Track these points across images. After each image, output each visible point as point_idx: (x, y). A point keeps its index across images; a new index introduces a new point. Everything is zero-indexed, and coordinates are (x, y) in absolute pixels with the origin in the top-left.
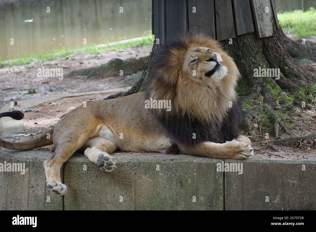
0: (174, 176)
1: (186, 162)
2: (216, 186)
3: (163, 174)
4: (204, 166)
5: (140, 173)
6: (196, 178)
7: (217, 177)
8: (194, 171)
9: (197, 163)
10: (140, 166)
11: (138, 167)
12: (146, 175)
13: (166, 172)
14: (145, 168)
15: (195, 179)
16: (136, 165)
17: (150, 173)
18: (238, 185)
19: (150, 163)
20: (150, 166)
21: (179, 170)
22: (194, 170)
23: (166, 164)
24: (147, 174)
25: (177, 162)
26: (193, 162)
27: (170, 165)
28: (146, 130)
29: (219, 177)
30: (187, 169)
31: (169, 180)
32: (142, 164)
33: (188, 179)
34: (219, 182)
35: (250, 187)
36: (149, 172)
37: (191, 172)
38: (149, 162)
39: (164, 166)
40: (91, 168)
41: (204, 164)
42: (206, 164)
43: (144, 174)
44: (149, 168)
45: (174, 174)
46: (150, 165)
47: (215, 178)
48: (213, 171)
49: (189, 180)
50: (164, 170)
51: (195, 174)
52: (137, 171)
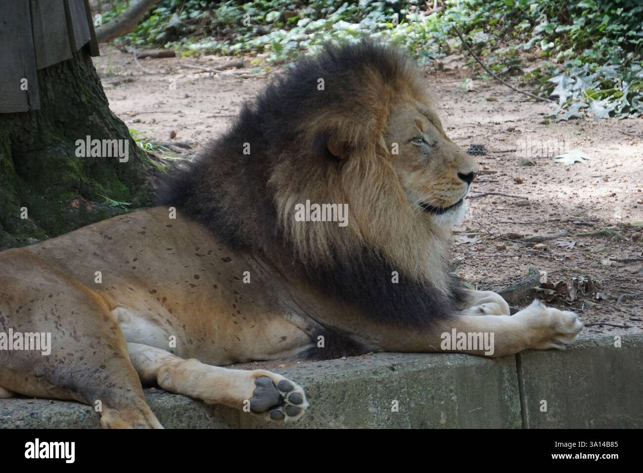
0: (406, 409)
1: (430, 369)
2: (507, 421)
3: (379, 408)
4: (474, 373)
5: (323, 415)
6: (457, 408)
7: (506, 397)
8: (451, 391)
9: (457, 368)
10: (320, 396)
11: (316, 398)
12: (336, 417)
13: (384, 403)
14: (334, 398)
15: (456, 412)
16: (311, 395)
17: (347, 410)
18: (559, 410)
19: (345, 384)
20: (344, 392)
21: (415, 392)
22: (452, 387)
23: (383, 380)
24: (341, 414)
25: (409, 372)
26: (446, 368)
27: (392, 382)
28: (237, 301)
29: (511, 398)
30: (433, 388)
31: (393, 423)
32: (324, 389)
33: (440, 414)
34: (513, 410)
35: (583, 414)
36: (344, 410)
37: (445, 394)
38: (342, 380)
39: (379, 386)
40: (196, 419)
41: (474, 368)
42: (477, 368)
43: (333, 417)
44: (343, 398)
45: (404, 405)
46: (344, 389)
47: (501, 400)
48: (496, 384)
49: (442, 414)
50: (380, 398)
51: (454, 398)
52: (314, 409)
